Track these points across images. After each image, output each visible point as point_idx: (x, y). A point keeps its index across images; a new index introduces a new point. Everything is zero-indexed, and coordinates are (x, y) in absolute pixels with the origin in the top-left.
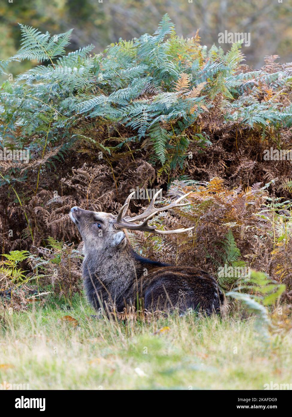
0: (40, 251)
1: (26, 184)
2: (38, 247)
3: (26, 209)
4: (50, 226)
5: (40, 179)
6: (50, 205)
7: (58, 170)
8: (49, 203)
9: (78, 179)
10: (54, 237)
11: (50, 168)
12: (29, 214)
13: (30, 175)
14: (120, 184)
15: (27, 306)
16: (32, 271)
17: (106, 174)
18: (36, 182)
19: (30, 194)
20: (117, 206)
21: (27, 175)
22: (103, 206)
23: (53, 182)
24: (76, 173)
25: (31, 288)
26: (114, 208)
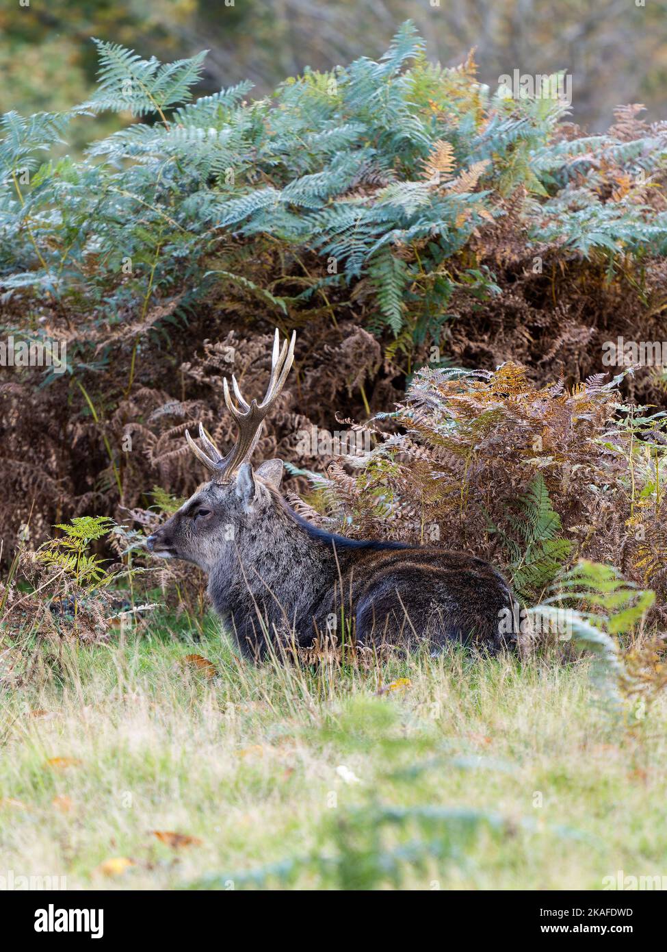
0: (137, 518)
1: (107, 376)
2: (131, 509)
3: (108, 429)
4: (158, 465)
5: (136, 366)
6: (158, 419)
7: (176, 344)
8: (155, 416)
9: (216, 364)
10: (164, 489)
11: (157, 341)
12: (113, 439)
13: (115, 358)
14: (305, 375)
15: (107, 634)
16: (119, 560)
18: (129, 371)
19: (114, 397)
20: (299, 423)
21: (108, 356)
22: (269, 422)
23: (164, 371)
24: (213, 353)
25: (117, 596)
26: (293, 427)
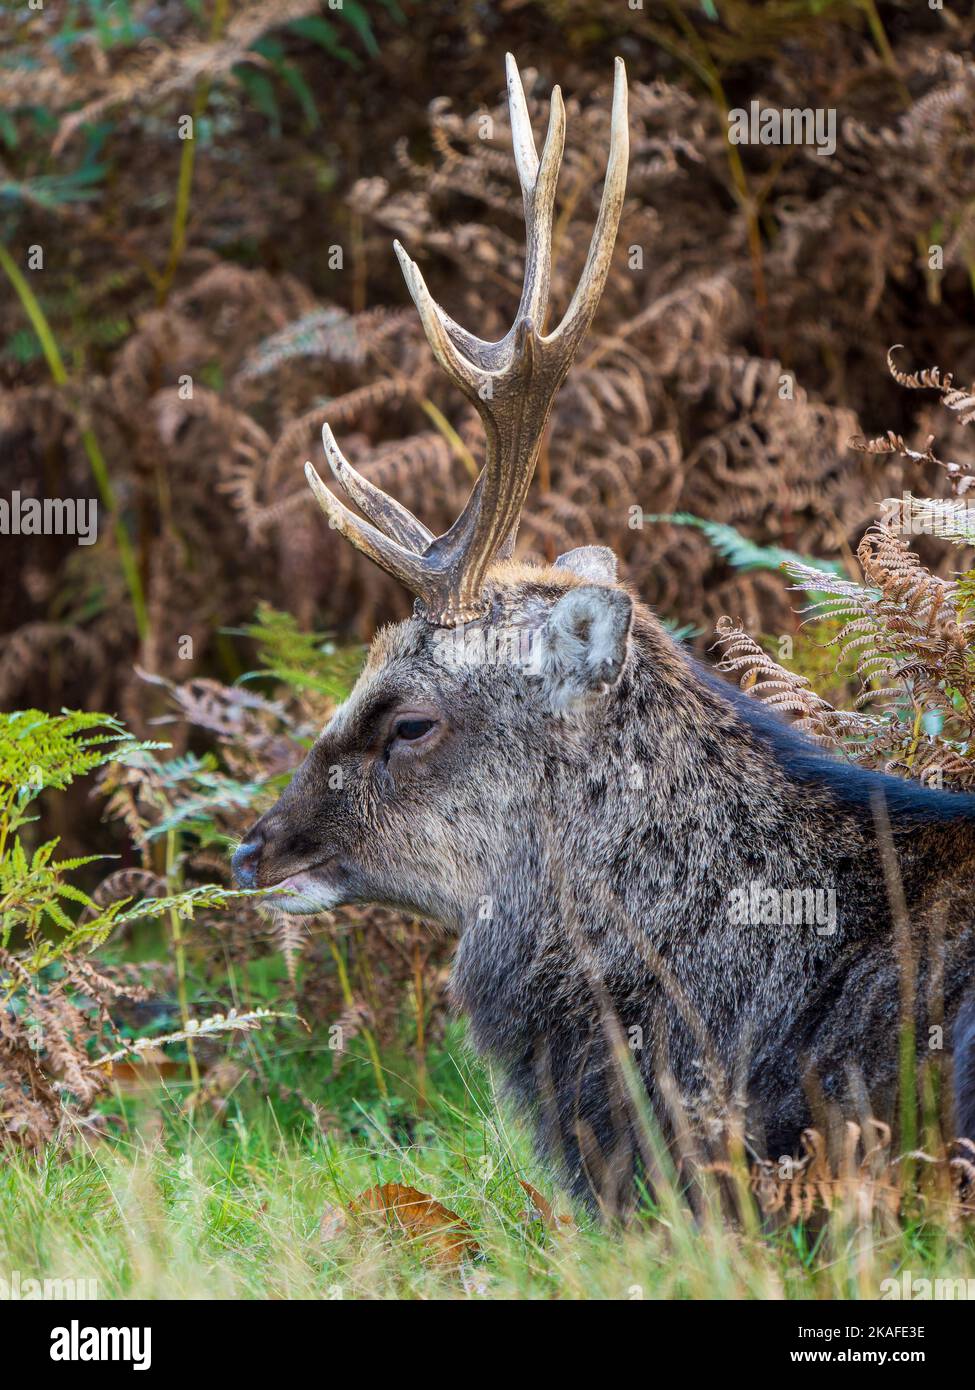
0: (198, 712)
1: (96, 224)
2: (180, 682)
3: (99, 408)
4: (272, 531)
5: (195, 190)
6: (274, 374)
7: (332, 118)
8: (263, 362)
9: (474, 186)
10: (294, 613)
11: (266, 104)
12: (116, 443)
13: (124, 163)
14: (779, 224)
15: (95, 1114)
16: (133, 859)
17: (680, 156)
18: (171, 208)
19: (122, 298)
20: (759, 389)
21: (100, 157)
22: (656, 387)
23: (292, 208)
24: (462, 146)
25: (131, 982)
26: (738, 403)
